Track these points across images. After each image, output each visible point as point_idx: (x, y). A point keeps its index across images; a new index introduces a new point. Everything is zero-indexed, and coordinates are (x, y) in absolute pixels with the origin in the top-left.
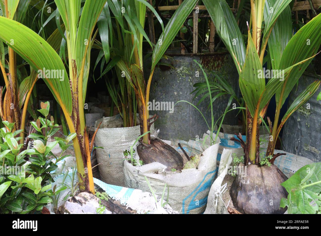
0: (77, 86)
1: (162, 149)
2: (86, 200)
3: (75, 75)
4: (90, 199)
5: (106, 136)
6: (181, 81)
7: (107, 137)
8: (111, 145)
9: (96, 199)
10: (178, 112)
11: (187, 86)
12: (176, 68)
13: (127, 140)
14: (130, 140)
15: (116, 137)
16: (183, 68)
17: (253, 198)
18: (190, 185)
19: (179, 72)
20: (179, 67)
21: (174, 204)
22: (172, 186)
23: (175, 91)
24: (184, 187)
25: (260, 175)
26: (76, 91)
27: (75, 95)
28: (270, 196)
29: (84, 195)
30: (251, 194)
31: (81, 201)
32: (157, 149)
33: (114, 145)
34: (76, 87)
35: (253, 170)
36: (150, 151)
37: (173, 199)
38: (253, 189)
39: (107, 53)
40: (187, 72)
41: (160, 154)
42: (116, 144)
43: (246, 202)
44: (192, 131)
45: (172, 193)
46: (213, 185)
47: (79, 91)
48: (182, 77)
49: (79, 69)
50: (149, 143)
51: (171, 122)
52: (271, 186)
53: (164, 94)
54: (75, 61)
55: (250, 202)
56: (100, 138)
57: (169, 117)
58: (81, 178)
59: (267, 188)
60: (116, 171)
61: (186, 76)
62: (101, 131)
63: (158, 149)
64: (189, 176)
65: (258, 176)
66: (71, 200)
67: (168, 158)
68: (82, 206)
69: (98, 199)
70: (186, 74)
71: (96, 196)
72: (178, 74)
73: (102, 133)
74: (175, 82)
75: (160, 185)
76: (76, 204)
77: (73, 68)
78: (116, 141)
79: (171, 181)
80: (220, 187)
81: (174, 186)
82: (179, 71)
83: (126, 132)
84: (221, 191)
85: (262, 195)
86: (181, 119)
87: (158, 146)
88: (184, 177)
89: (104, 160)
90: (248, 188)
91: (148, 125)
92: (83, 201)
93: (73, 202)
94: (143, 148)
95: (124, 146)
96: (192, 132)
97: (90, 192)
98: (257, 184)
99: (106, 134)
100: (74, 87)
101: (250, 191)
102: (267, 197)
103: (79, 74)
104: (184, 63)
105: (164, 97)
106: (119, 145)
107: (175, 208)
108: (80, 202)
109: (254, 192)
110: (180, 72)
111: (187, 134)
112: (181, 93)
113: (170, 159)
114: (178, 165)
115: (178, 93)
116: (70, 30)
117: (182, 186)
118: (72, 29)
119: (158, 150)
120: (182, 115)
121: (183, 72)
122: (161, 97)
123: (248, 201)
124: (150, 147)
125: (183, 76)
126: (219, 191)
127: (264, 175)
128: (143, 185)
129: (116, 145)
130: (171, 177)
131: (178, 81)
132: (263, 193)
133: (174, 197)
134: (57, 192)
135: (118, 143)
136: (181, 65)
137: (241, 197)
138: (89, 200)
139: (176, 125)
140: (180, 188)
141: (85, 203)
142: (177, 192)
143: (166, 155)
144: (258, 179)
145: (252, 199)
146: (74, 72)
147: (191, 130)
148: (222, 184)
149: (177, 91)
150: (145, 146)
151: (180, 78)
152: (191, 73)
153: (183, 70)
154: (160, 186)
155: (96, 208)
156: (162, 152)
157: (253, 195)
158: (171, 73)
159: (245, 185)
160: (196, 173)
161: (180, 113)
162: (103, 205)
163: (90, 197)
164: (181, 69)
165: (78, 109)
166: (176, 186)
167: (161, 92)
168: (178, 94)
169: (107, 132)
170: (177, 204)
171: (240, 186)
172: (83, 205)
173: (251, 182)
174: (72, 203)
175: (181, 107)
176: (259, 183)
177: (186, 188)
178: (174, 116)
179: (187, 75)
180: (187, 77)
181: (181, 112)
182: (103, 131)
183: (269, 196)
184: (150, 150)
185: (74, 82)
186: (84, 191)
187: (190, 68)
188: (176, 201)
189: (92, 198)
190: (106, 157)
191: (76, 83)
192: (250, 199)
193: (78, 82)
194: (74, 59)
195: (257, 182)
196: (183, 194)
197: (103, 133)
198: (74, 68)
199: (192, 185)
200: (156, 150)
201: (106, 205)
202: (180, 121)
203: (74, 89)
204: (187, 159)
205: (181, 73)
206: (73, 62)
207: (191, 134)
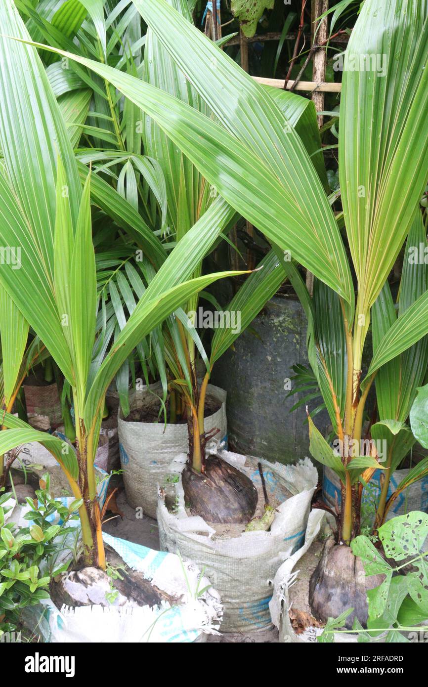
0: (86, 446)
1: (222, 484)
2: (92, 580)
3: (84, 435)
4: (99, 579)
5: (136, 434)
6: (280, 339)
7: (138, 435)
8: (144, 449)
9: (107, 579)
10: (273, 390)
11: (291, 350)
12: (272, 317)
13: (173, 445)
14: (177, 444)
15: (153, 437)
16: (284, 319)
17: (336, 599)
18: (253, 557)
19: (276, 324)
20: (278, 315)
21: (227, 580)
22: (224, 556)
23: (268, 354)
24: (243, 559)
25: (351, 566)
26: (83, 452)
27: (83, 457)
28: (361, 600)
29: (90, 573)
30: (334, 593)
31: (86, 581)
32: (213, 483)
33: (149, 451)
34: (84, 448)
35: (342, 557)
36: (201, 486)
37: (226, 574)
38: (338, 586)
39: (126, 410)
40: (291, 327)
41: (217, 493)
42: (154, 449)
43: (325, 602)
44: (296, 425)
45: (225, 566)
46: (279, 569)
47: (87, 451)
48: (281, 334)
49: (88, 429)
50: (203, 469)
51: (259, 404)
52: (364, 585)
53: (249, 355)
54: (83, 420)
55: (329, 603)
56: (126, 436)
57: (256, 395)
58: (88, 550)
59: (358, 588)
60: (151, 491)
61: (289, 333)
62: (129, 425)
63: (215, 483)
64: (252, 543)
65: (348, 567)
66: (72, 578)
67: (229, 501)
68: (86, 588)
69: (109, 579)
70: (288, 329)
71: (106, 572)
72: (275, 326)
73: (130, 429)
74: (268, 338)
75: (206, 551)
76: (78, 584)
77: (80, 427)
78: (153, 445)
79: (222, 548)
80: (289, 576)
81: (228, 557)
82: (276, 321)
83: (171, 432)
84: (288, 582)
85: (348, 597)
86: (278, 403)
87: (216, 477)
88: (244, 544)
89: (132, 470)
90: (330, 583)
91: (201, 443)
92: (89, 582)
93: (76, 582)
94: (192, 478)
95: (166, 453)
96: (296, 428)
97: (99, 568)
98: (344, 579)
99: (137, 431)
100: (82, 447)
101: (333, 587)
102: (355, 601)
103: (89, 434)
104: (286, 311)
105: (249, 359)
106: (157, 451)
107: (229, 585)
108: (84, 583)
109: (338, 590)
110: (278, 323)
111: (287, 429)
112: (279, 360)
113: (232, 504)
114: (245, 514)
115: (274, 357)
116: (77, 385)
117: (239, 557)
118: (79, 387)
119: (214, 485)
120: (280, 396)
121: (284, 325)
122: (244, 358)
123: (327, 603)
124: (202, 479)
125: (284, 332)
126: (285, 581)
127: (357, 566)
128: (183, 547)
129: (153, 451)
130: (224, 543)
131: (275, 339)
132: (350, 595)
133: (227, 571)
134: (55, 572)
135: (157, 448)
136: (281, 312)
137: (319, 593)
138: (97, 581)
139: (267, 411)
140: (237, 559)
141: (91, 585)
142: (232, 565)
143: (227, 495)
144: (347, 572)
145: (333, 600)
146: (82, 432)
147: (294, 424)
148: (293, 571)
149: (271, 354)
150: (196, 475)
151: (279, 335)
152: (299, 329)
153: (283, 322)
154: (207, 553)
155: (106, 592)
156: (220, 490)
157: (335, 594)
158: (262, 323)
159: (328, 576)
160: (264, 538)
161: (276, 392)
162: (115, 588)
163: (98, 576)
164: (281, 319)
165: (86, 471)
166: (231, 556)
167: (244, 350)
168: (274, 360)
169: (138, 428)
170: (231, 581)
171: (321, 575)
172: (88, 588)
173: (336, 575)
174: (74, 582)
175: (278, 382)
176: (347, 578)
177: (246, 560)
178: (266, 396)
179: (291, 331)
180: (291, 335)
181: (277, 390)
182: (132, 425)
183: (358, 600)
184: (202, 484)
185: (81, 442)
186: (91, 566)
187: (296, 320)
188: (231, 577)
189: (101, 577)
190: (135, 466)
191: (85, 443)
192: (330, 600)
193: (86, 441)
194: (82, 418)
195: (345, 576)
196: (241, 568)
197: (132, 429)
198: (82, 428)
199: (256, 557)
200: (212, 486)
201: (120, 588)
202: (275, 405)
203: (82, 449)
204: (264, 499)
205: (281, 326)
206: (81, 420)
207: (294, 431)
